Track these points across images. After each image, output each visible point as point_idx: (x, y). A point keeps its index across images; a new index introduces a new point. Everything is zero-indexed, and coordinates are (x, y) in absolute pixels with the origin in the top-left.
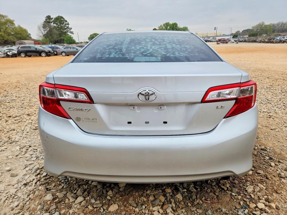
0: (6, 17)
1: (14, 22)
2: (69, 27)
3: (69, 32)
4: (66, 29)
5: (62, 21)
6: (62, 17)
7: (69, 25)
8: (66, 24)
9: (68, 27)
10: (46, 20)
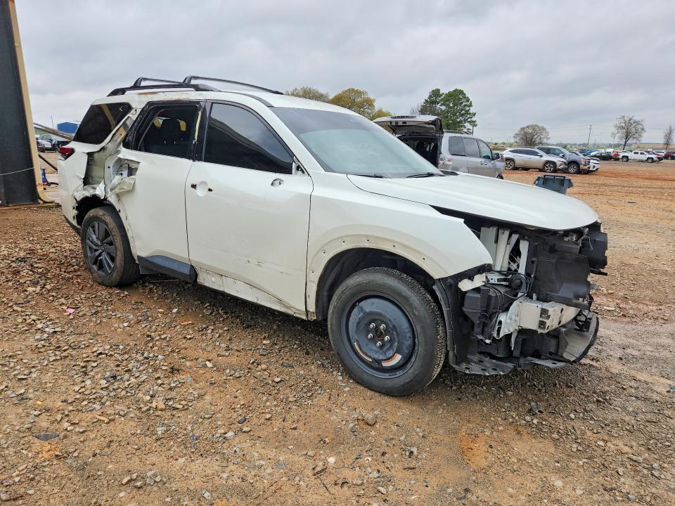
0: (364, 93)
1: (375, 104)
2: (471, 111)
3: (469, 122)
4: (463, 114)
5: (460, 99)
6: (461, 92)
7: (471, 108)
8: (465, 106)
9: (467, 113)
10: (430, 97)
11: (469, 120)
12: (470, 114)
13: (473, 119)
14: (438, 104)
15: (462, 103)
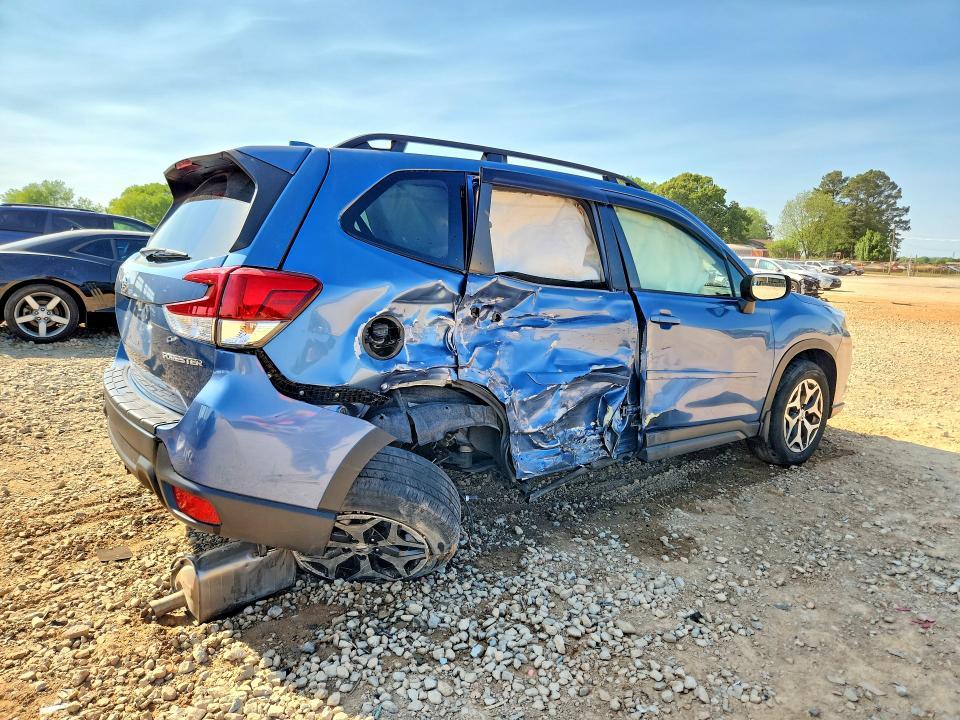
2: (899, 206)
5: (879, 186)
8: (889, 196)
9: (892, 208)
10: (824, 184)
11: (897, 219)
12: (897, 209)
13: (904, 218)
14: (838, 194)
15: (882, 192)
